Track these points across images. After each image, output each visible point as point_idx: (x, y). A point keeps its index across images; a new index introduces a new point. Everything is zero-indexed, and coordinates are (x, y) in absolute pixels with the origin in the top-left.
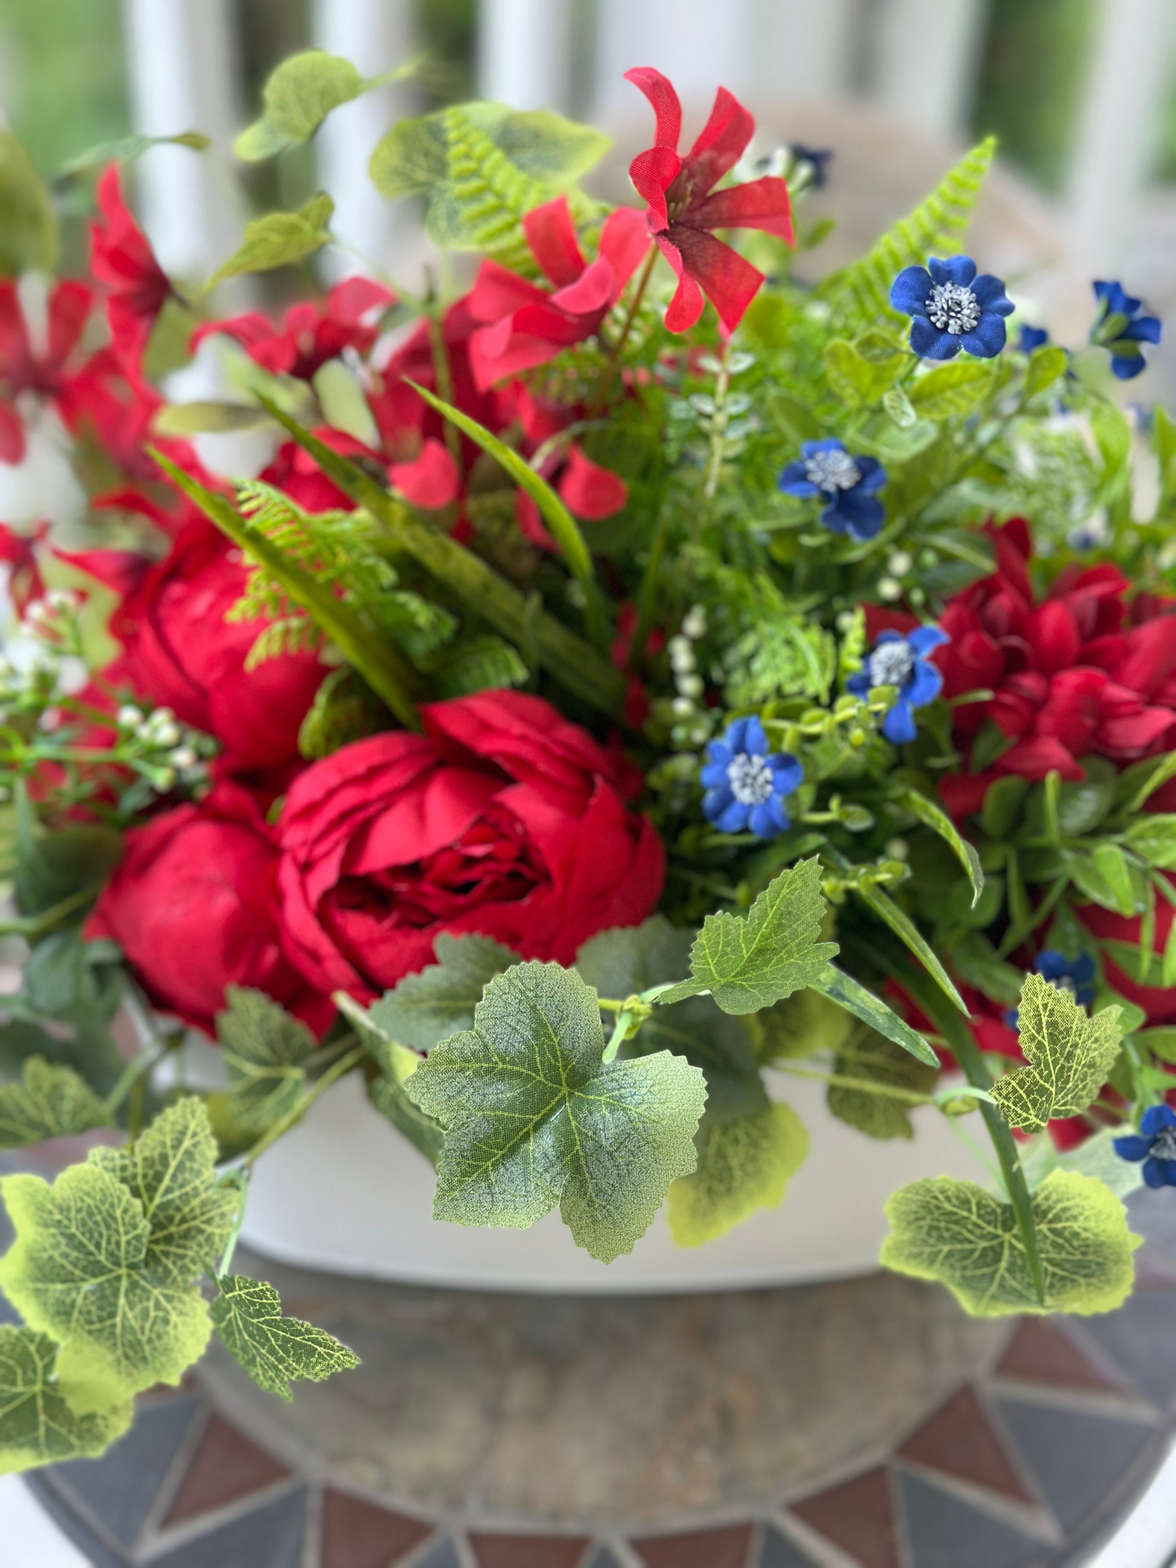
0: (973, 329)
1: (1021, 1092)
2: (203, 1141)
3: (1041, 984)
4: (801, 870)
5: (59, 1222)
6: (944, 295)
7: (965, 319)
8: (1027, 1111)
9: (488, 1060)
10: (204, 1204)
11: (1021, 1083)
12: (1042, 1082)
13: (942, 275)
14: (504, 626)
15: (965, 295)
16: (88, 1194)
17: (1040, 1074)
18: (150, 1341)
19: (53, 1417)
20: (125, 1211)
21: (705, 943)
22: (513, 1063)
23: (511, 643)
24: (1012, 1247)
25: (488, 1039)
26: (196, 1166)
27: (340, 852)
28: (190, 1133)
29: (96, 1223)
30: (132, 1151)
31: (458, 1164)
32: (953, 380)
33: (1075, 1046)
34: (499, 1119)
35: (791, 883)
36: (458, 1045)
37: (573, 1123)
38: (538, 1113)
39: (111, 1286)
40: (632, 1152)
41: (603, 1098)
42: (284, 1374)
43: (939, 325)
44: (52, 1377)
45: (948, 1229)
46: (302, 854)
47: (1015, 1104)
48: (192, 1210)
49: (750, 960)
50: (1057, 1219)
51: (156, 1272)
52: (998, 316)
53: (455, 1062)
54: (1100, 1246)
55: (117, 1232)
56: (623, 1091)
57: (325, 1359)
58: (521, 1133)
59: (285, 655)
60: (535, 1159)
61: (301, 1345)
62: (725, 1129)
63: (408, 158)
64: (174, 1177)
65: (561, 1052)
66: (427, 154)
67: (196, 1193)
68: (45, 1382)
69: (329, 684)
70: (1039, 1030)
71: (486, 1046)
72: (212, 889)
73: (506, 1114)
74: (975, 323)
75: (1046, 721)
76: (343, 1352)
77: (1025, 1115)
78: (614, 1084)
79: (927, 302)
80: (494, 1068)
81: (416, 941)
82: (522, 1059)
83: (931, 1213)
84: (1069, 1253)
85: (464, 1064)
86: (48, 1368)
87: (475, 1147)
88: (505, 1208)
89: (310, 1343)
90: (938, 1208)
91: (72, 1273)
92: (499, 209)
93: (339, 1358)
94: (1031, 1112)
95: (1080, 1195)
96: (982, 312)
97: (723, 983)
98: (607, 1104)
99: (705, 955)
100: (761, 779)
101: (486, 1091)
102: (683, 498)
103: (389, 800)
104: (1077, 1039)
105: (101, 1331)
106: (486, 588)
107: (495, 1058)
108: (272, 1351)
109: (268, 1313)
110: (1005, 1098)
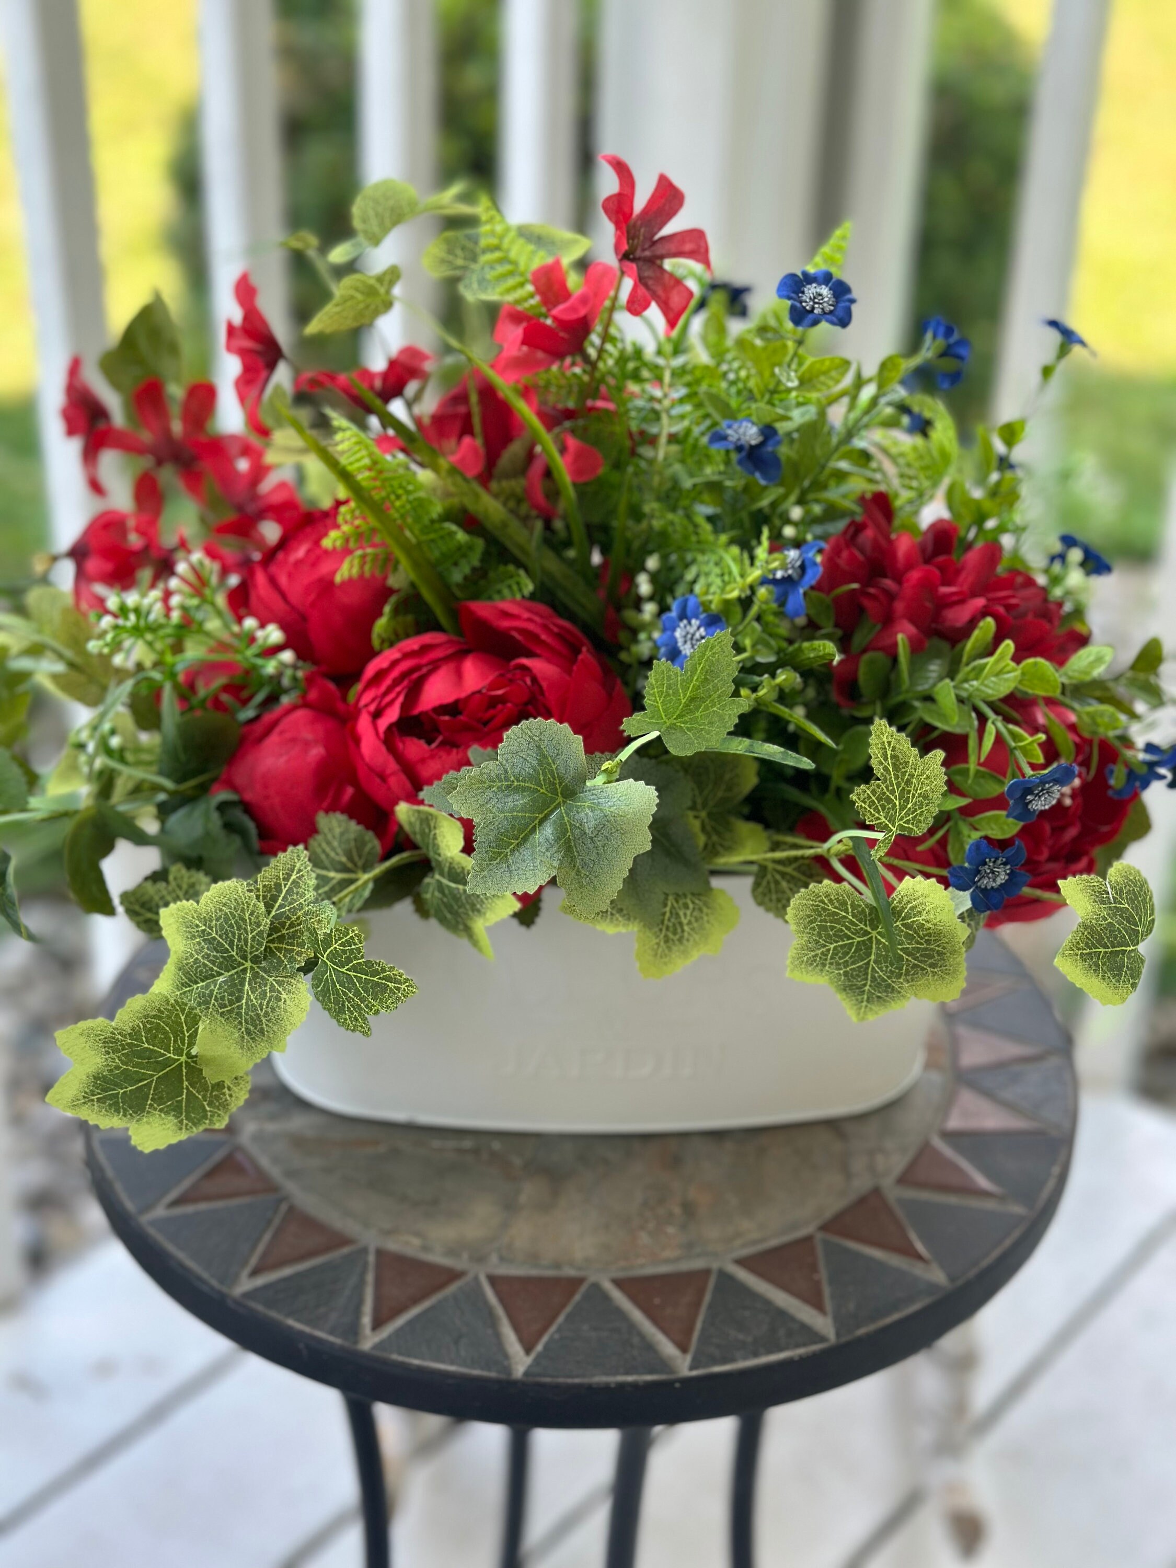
0: (831, 312)
1: (874, 798)
2: (305, 874)
3: (886, 727)
4: (718, 638)
5: (203, 931)
6: (811, 290)
7: (825, 305)
8: (878, 812)
9: (507, 779)
10: (306, 914)
11: (874, 792)
12: (888, 794)
13: (808, 279)
14: (516, 552)
15: (825, 291)
16: (225, 905)
17: (887, 787)
18: (266, 1014)
19: (192, 1084)
20: (252, 914)
21: (654, 682)
22: (524, 781)
23: (519, 564)
24: (878, 942)
25: (508, 767)
26: (300, 891)
27: (401, 699)
28: (296, 869)
29: (231, 926)
30: (256, 882)
31: (486, 852)
32: (824, 368)
33: (912, 776)
34: (514, 818)
35: (712, 648)
36: (486, 771)
37: (566, 818)
38: (542, 813)
39: (239, 976)
40: (607, 837)
41: (587, 804)
42: (365, 1011)
43: (808, 308)
44: (194, 1052)
45: (832, 928)
46: (372, 708)
47: (870, 806)
48: (298, 918)
49: (686, 705)
50: (908, 916)
51: (272, 962)
52: (847, 304)
53: (485, 783)
54: (939, 933)
55: (246, 930)
56: (600, 800)
57: (394, 993)
58: (530, 827)
59: (361, 576)
60: (540, 843)
61: (378, 984)
62: (677, 897)
63: (450, 252)
64: (285, 898)
65: (558, 774)
66: (463, 248)
67: (301, 907)
68: (189, 1055)
69: (393, 599)
70: (886, 759)
71: (506, 771)
72: (307, 744)
73: (520, 814)
74: (832, 308)
75: (899, 606)
76: (407, 984)
77: (877, 815)
78: (594, 796)
79: (800, 295)
80: (511, 785)
81: (455, 756)
82: (530, 778)
83: (820, 915)
84: (918, 943)
85: (490, 784)
86: (191, 1044)
87: (498, 839)
88: (519, 879)
89: (384, 981)
90: (824, 909)
91: (212, 969)
92: (512, 274)
93: (404, 990)
94: (881, 813)
95: (922, 895)
96: (837, 302)
97: (668, 724)
98: (588, 807)
99: (654, 693)
100: (697, 636)
101: (506, 800)
102: (643, 464)
103: (435, 666)
104: (913, 770)
105: (230, 1012)
106: (504, 525)
107: (512, 778)
108: (357, 994)
109: (356, 958)
110: (862, 801)
